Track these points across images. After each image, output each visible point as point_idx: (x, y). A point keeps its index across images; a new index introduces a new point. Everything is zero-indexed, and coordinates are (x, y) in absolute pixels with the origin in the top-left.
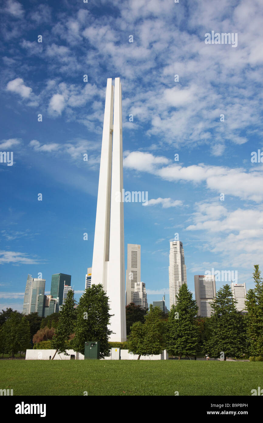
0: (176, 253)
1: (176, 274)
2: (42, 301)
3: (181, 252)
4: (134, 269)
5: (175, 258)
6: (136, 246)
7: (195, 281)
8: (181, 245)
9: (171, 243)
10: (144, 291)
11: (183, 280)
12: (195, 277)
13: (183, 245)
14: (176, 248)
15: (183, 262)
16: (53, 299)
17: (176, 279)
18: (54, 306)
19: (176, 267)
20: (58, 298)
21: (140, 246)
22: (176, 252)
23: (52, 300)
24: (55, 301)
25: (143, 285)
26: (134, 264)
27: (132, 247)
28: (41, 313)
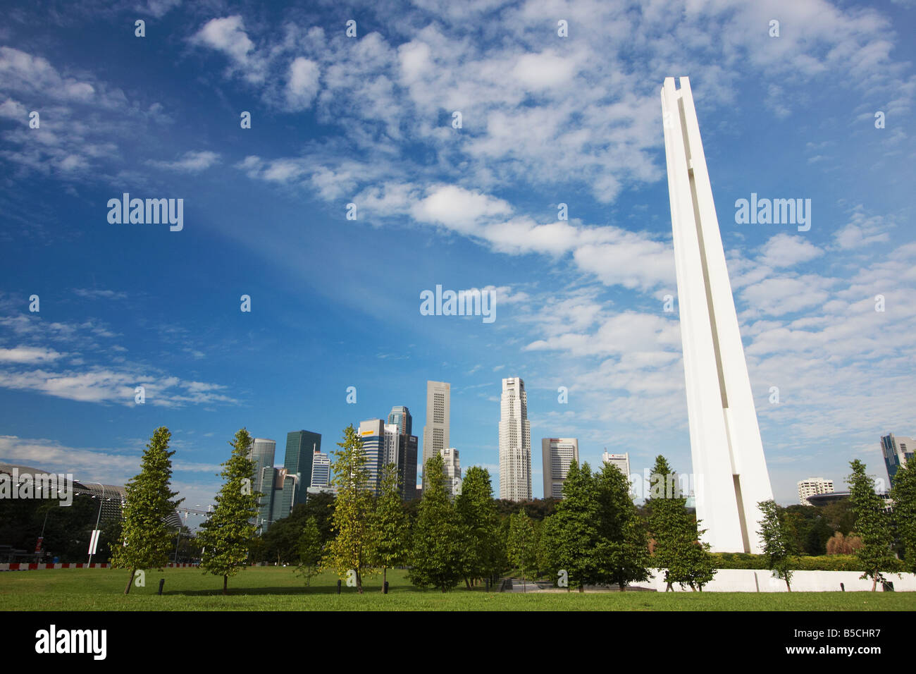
0: (513, 398)
1: (512, 435)
2: (271, 478)
3: (521, 397)
4: (439, 426)
5: (512, 407)
6: (443, 385)
7: (543, 448)
8: (522, 385)
9: (504, 381)
10: (457, 464)
11: (524, 445)
12: (544, 441)
13: (525, 387)
14: (513, 390)
15: (524, 416)
16: (290, 475)
17: (513, 444)
18: (292, 488)
19: (512, 422)
20: (299, 474)
21: (449, 384)
22: (512, 396)
23: (287, 477)
24: (293, 478)
25: (456, 454)
26: (439, 418)
27: (435, 387)
28: (268, 500)
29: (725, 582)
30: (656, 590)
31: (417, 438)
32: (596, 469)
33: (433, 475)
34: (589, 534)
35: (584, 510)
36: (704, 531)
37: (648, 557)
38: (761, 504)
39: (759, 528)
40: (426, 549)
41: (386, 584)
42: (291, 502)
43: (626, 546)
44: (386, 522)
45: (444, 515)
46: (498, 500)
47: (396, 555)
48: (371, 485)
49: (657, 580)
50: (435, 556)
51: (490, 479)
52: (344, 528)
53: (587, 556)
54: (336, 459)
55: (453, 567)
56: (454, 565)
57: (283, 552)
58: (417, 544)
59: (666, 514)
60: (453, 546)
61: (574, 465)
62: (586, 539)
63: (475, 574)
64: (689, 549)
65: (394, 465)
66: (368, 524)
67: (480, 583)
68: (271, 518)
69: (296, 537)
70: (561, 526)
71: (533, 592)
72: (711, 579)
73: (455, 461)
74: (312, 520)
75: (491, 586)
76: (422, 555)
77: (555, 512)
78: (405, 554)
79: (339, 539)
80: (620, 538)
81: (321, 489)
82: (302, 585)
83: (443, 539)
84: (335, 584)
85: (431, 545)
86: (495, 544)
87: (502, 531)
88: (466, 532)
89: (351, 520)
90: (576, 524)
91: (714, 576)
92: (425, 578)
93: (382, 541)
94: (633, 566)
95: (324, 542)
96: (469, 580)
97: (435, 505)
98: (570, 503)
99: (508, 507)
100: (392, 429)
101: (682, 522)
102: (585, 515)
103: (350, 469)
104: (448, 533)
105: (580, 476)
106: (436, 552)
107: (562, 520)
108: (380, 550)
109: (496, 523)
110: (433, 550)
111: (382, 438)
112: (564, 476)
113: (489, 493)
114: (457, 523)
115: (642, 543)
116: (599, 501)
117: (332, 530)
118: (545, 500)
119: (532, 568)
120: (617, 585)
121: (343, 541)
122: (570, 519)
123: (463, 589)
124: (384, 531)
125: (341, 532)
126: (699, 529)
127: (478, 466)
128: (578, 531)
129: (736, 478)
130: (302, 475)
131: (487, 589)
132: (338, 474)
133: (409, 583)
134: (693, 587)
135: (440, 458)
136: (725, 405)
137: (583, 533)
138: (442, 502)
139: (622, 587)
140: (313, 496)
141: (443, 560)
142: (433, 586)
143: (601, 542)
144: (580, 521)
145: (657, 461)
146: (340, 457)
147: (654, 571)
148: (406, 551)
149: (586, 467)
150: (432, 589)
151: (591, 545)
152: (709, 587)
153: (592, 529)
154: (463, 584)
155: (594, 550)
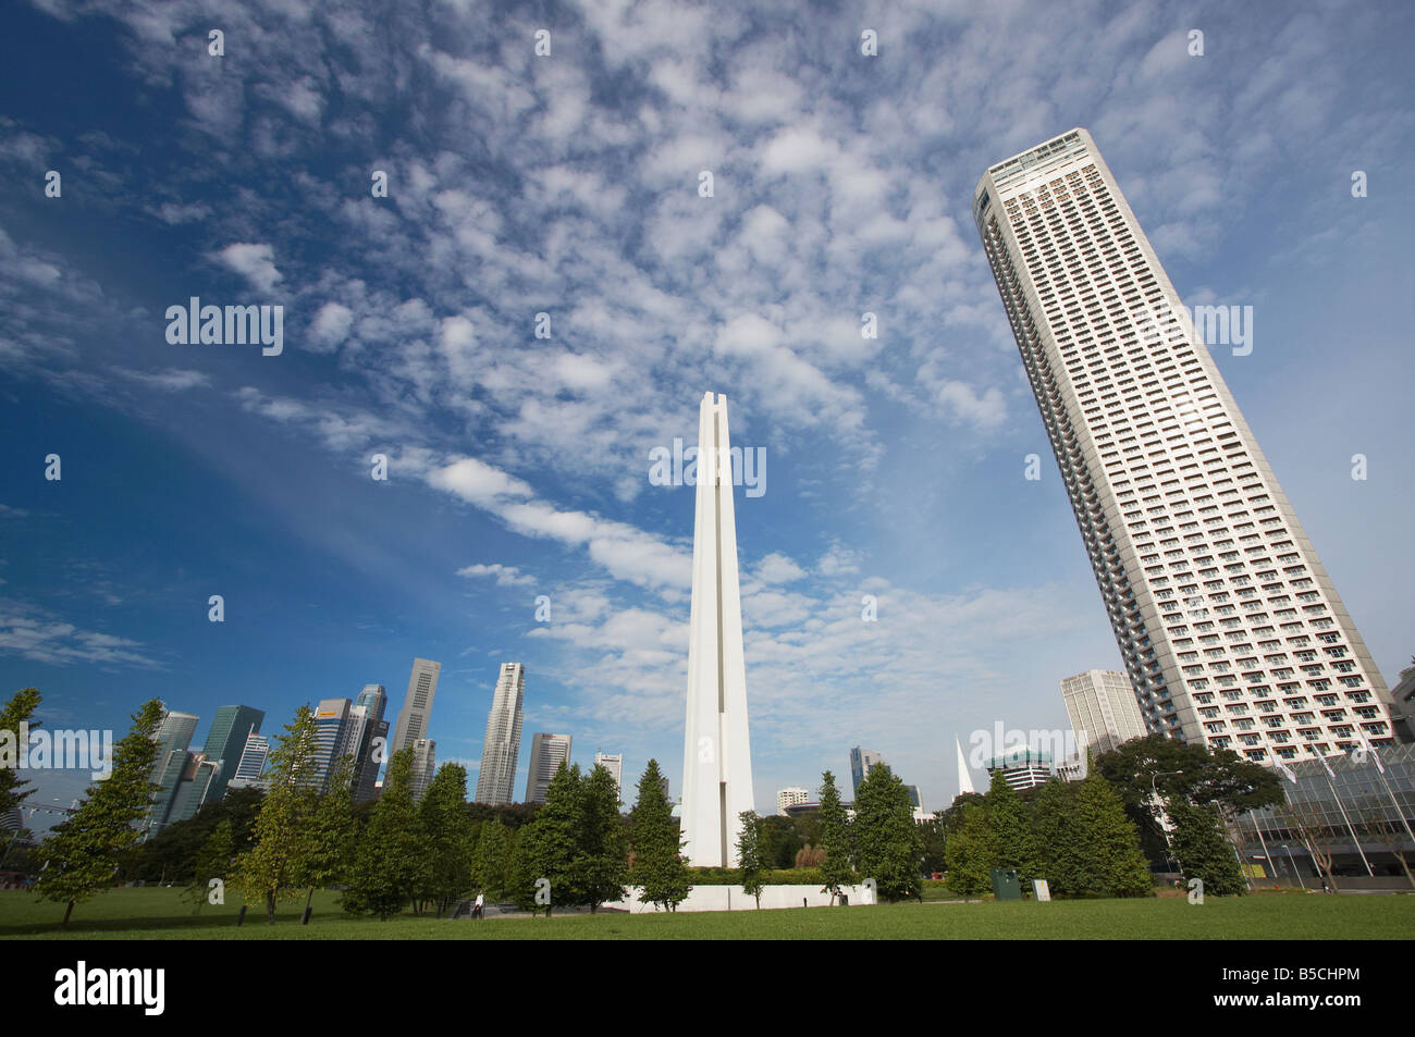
0: (510, 686)
1: (502, 728)
2: (179, 765)
3: (519, 685)
4: (418, 711)
5: (506, 696)
6: (432, 664)
7: (533, 744)
8: (522, 672)
9: (504, 666)
10: (432, 758)
11: (512, 740)
12: (536, 736)
13: (525, 673)
14: (511, 676)
15: (518, 706)
16: (209, 763)
17: (500, 737)
18: (207, 780)
19: (504, 712)
20: (221, 762)
21: (439, 664)
22: (509, 684)
23: (204, 765)
24: (212, 767)
25: (432, 746)
26: (420, 701)
27: (421, 666)
28: (167, 795)
29: (702, 899)
30: (628, 911)
31: (389, 724)
32: (586, 771)
33: (399, 771)
34: (567, 847)
35: (566, 817)
36: (685, 843)
37: (625, 873)
38: (742, 815)
39: (738, 840)
40: (371, 865)
41: (309, 911)
42: (201, 797)
43: (605, 860)
44: (326, 829)
45: (402, 821)
46: (472, 804)
47: (330, 872)
48: (316, 781)
49: (634, 901)
50: (381, 874)
51: (466, 778)
52: (268, 835)
53: (562, 872)
54: (277, 746)
55: (401, 888)
56: (403, 885)
57: (172, 867)
58: (362, 858)
59: (651, 824)
60: (406, 861)
61: (563, 765)
62: (563, 852)
63: (426, 896)
64: (669, 863)
65: (351, 757)
66: (301, 831)
67: (431, 907)
68: (165, 820)
69: (196, 846)
70: (538, 837)
71: (494, 917)
72: (686, 897)
73: (429, 754)
74: (226, 824)
75: (444, 910)
76: (365, 873)
77: (533, 820)
78: (343, 871)
79: (257, 850)
80: (600, 851)
81: (248, 782)
82: (189, 914)
83: (395, 851)
84: (237, 912)
85: (379, 859)
86: (459, 858)
87: (470, 842)
88: (426, 843)
89: (280, 825)
90: (555, 835)
91: (690, 894)
92: (362, 903)
93: (316, 853)
94: (608, 883)
95: (235, 853)
96: (418, 903)
97: (394, 809)
98: (551, 810)
99: (481, 812)
100: (360, 711)
101: (665, 833)
102: (566, 824)
103: (293, 759)
104: (403, 844)
105: (567, 779)
106: (384, 868)
107: (540, 830)
108: (311, 866)
109: (463, 831)
110: (380, 865)
111: (345, 722)
112: (551, 777)
113: (462, 795)
114: (417, 832)
115: (622, 857)
116: (584, 808)
117: (250, 839)
118: (525, 805)
119: (497, 887)
120: (588, 907)
121: (261, 853)
122: (550, 828)
123: (408, 915)
124: (321, 841)
125: (262, 841)
126: (681, 841)
127: (454, 762)
128: (556, 842)
129: (723, 785)
130: (225, 763)
131: (438, 916)
132: (275, 765)
133: (340, 908)
134: (666, 906)
135: (411, 751)
136: (721, 710)
137: (560, 845)
138: (403, 805)
139: (594, 908)
140: (234, 792)
141: (391, 878)
142: (370, 912)
143: (578, 856)
144: (559, 831)
145: (649, 765)
146: (283, 743)
147: (630, 889)
148: (345, 866)
149: (576, 768)
150: (368, 916)
151: (569, 859)
152: (684, 906)
153: (572, 840)
154: (410, 909)
155: (571, 865)
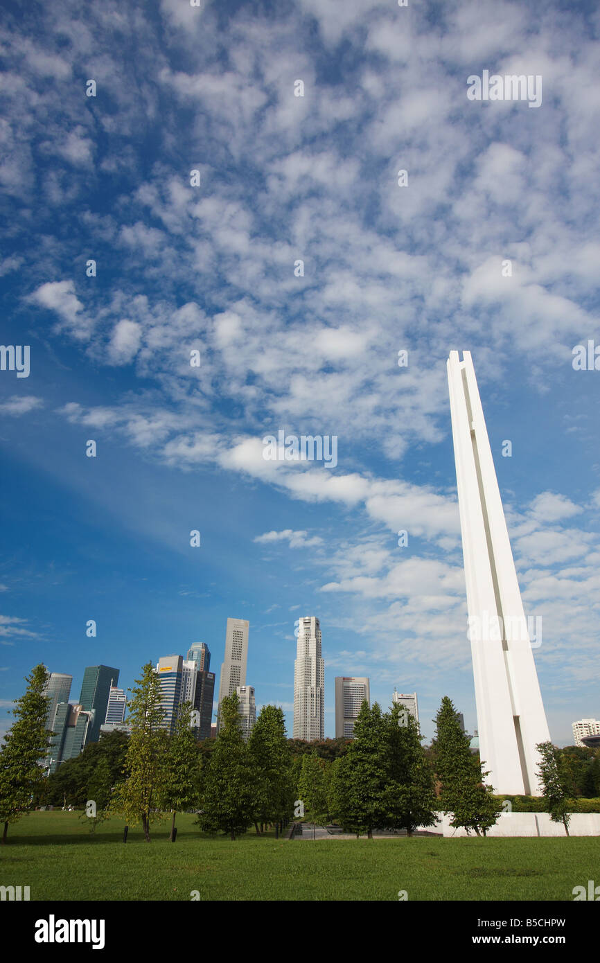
0: (309, 637)
1: (307, 673)
2: (64, 715)
3: (316, 636)
4: (236, 663)
5: (306, 645)
6: (242, 622)
7: (336, 687)
8: (317, 624)
9: (299, 620)
10: (253, 702)
11: (317, 684)
12: (337, 679)
13: (320, 625)
14: (309, 628)
15: (318, 654)
16: (85, 712)
17: (307, 682)
18: (85, 726)
19: (307, 660)
20: (93, 711)
21: (248, 622)
22: (308, 635)
23: (82, 714)
24: (87, 715)
25: (252, 692)
26: (237, 655)
27: (236, 625)
28: (59, 738)
29: (509, 825)
30: (442, 835)
31: (214, 675)
32: (386, 709)
33: (228, 714)
34: (378, 777)
35: (373, 751)
36: (487, 774)
37: (434, 800)
38: (540, 746)
39: (538, 770)
40: (217, 793)
41: (175, 831)
42: (83, 740)
43: (415, 789)
44: (179, 764)
45: (237, 756)
46: (291, 740)
47: (186, 799)
48: (165, 723)
49: (445, 825)
50: (227, 800)
51: (284, 718)
52: (136, 769)
53: (377, 799)
54: (132, 698)
55: (243, 812)
56: (245, 810)
57: (70, 795)
58: (209, 787)
59: (452, 756)
60: (245, 790)
61: (365, 704)
62: (375, 782)
63: (265, 819)
64: (474, 792)
65: (189, 704)
66: (160, 765)
67: (270, 828)
68: (60, 759)
69: (85, 779)
70: (351, 768)
71: (323, 838)
72: (494, 823)
73: (250, 698)
74: (104, 761)
75: (281, 832)
76: (213, 799)
77: (345, 753)
78: (196, 798)
79: (129, 781)
80: (407, 781)
81: (115, 727)
82: (87, 832)
83: (235, 781)
84: (122, 831)
85: (223, 788)
86: (287, 786)
87: (294, 773)
88: (258, 775)
89: (143, 761)
90: (366, 766)
91: (498, 820)
92: (215, 824)
93: (173, 783)
94: (420, 809)
95: (113, 783)
96: (259, 824)
97: (229, 746)
98: (360, 744)
99: (300, 746)
100: (190, 665)
101: (466, 764)
102: (375, 757)
103: (145, 707)
104: (240, 775)
105: (370, 717)
106: (228, 795)
107: (352, 762)
108: (171, 793)
109: (288, 764)
110: (224, 793)
111: (180, 674)
112: (356, 715)
113: (283, 733)
114: (250, 764)
115: (429, 785)
116: (388, 742)
117: (123, 772)
118: (336, 740)
119: (323, 811)
120: (405, 830)
121: (133, 784)
122: (360, 760)
123: (253, 835)
124: (176, 773)
125: (132, 774)
126: (483, 771)
127: (272, 705)
128: (368, 773)
129: (516, 719)
130: (96, 712)
131: (277, 836)
132: (133, 712)
133: (198, 829)
134: (477, 831)
135: (235, 697)
136: (505, 648)
137: (372, 775)
138: (236, 742)
139: (410, 832)
140: (105, 735)
141: (234, 804)
142: (222, 832)
143: (390, 785)
144: (370, 763)
145: (443, 701)
146: (136, 695)
147: (440, 815)
148: (197, 794)
149: (376, 708)
150: (220, 835)
151: (381, 787)
152: (493, 831)
153: (381, 771)
154: (253, 829)
155: (383, 793)
